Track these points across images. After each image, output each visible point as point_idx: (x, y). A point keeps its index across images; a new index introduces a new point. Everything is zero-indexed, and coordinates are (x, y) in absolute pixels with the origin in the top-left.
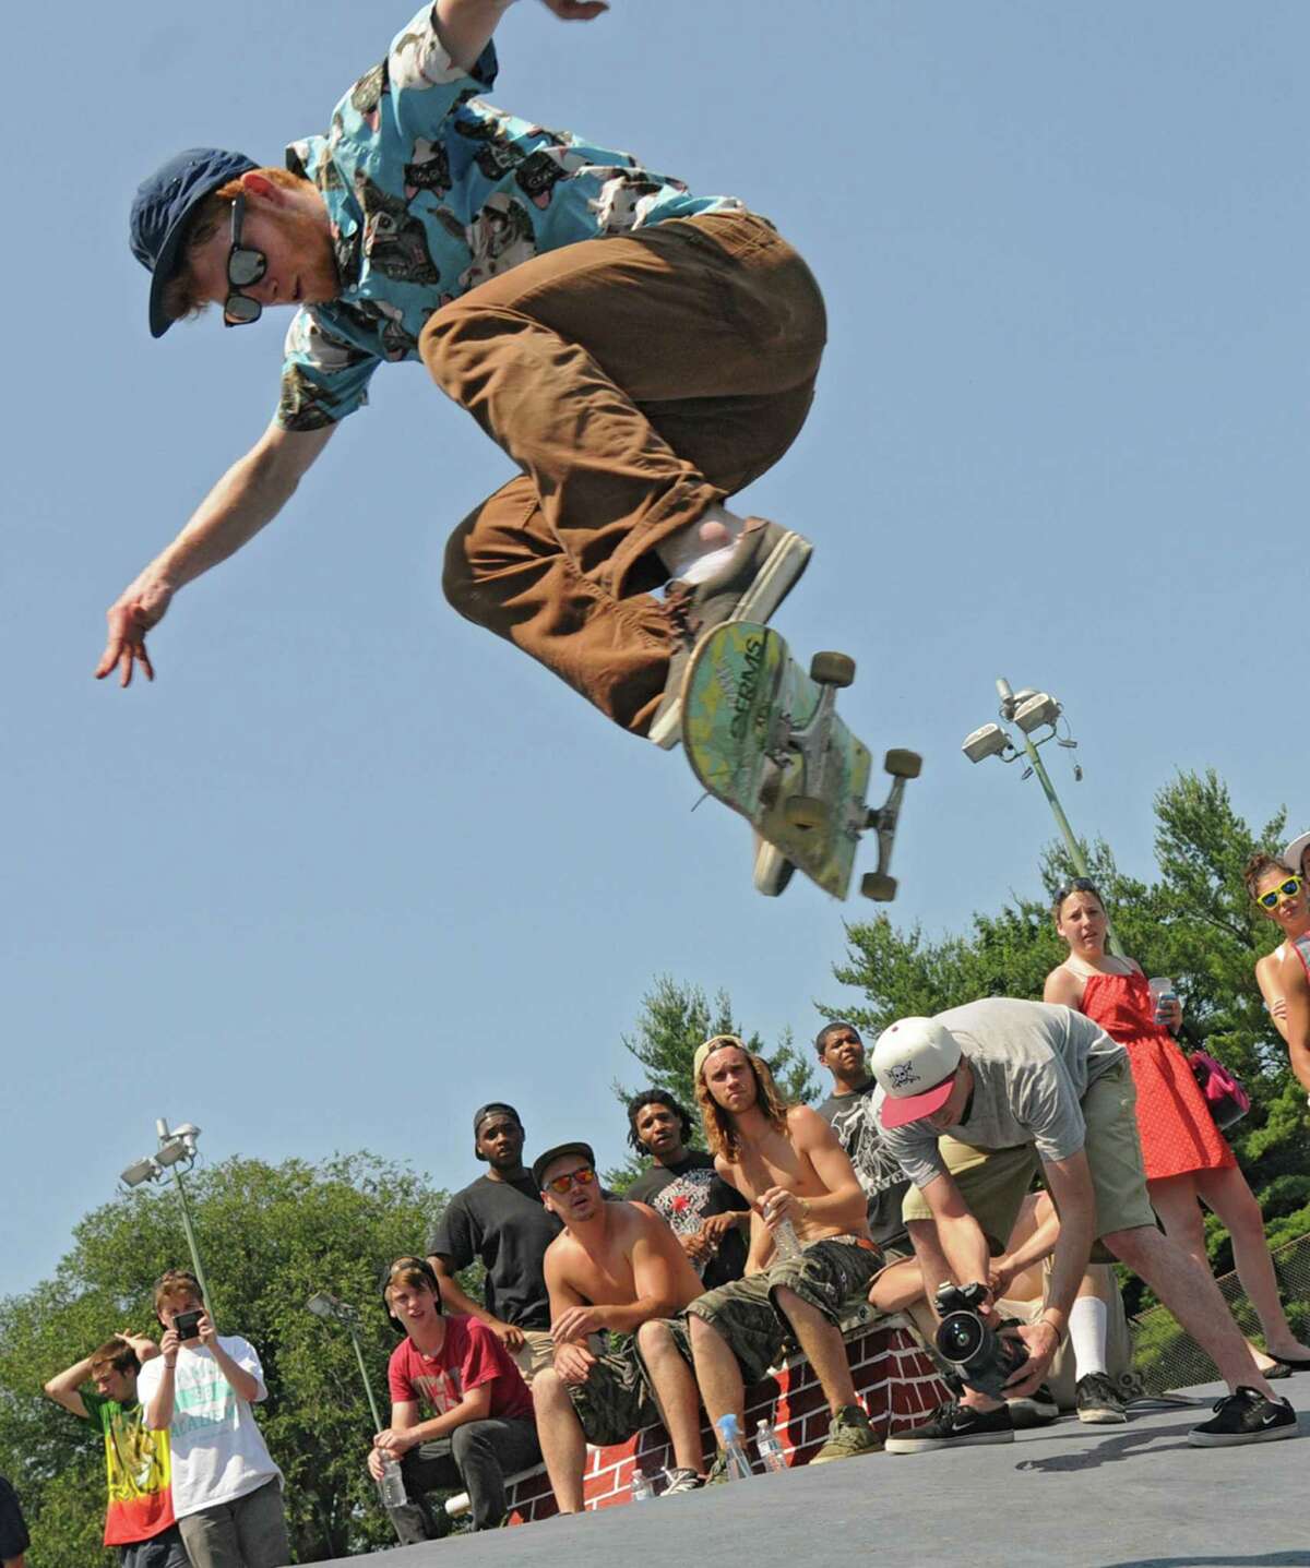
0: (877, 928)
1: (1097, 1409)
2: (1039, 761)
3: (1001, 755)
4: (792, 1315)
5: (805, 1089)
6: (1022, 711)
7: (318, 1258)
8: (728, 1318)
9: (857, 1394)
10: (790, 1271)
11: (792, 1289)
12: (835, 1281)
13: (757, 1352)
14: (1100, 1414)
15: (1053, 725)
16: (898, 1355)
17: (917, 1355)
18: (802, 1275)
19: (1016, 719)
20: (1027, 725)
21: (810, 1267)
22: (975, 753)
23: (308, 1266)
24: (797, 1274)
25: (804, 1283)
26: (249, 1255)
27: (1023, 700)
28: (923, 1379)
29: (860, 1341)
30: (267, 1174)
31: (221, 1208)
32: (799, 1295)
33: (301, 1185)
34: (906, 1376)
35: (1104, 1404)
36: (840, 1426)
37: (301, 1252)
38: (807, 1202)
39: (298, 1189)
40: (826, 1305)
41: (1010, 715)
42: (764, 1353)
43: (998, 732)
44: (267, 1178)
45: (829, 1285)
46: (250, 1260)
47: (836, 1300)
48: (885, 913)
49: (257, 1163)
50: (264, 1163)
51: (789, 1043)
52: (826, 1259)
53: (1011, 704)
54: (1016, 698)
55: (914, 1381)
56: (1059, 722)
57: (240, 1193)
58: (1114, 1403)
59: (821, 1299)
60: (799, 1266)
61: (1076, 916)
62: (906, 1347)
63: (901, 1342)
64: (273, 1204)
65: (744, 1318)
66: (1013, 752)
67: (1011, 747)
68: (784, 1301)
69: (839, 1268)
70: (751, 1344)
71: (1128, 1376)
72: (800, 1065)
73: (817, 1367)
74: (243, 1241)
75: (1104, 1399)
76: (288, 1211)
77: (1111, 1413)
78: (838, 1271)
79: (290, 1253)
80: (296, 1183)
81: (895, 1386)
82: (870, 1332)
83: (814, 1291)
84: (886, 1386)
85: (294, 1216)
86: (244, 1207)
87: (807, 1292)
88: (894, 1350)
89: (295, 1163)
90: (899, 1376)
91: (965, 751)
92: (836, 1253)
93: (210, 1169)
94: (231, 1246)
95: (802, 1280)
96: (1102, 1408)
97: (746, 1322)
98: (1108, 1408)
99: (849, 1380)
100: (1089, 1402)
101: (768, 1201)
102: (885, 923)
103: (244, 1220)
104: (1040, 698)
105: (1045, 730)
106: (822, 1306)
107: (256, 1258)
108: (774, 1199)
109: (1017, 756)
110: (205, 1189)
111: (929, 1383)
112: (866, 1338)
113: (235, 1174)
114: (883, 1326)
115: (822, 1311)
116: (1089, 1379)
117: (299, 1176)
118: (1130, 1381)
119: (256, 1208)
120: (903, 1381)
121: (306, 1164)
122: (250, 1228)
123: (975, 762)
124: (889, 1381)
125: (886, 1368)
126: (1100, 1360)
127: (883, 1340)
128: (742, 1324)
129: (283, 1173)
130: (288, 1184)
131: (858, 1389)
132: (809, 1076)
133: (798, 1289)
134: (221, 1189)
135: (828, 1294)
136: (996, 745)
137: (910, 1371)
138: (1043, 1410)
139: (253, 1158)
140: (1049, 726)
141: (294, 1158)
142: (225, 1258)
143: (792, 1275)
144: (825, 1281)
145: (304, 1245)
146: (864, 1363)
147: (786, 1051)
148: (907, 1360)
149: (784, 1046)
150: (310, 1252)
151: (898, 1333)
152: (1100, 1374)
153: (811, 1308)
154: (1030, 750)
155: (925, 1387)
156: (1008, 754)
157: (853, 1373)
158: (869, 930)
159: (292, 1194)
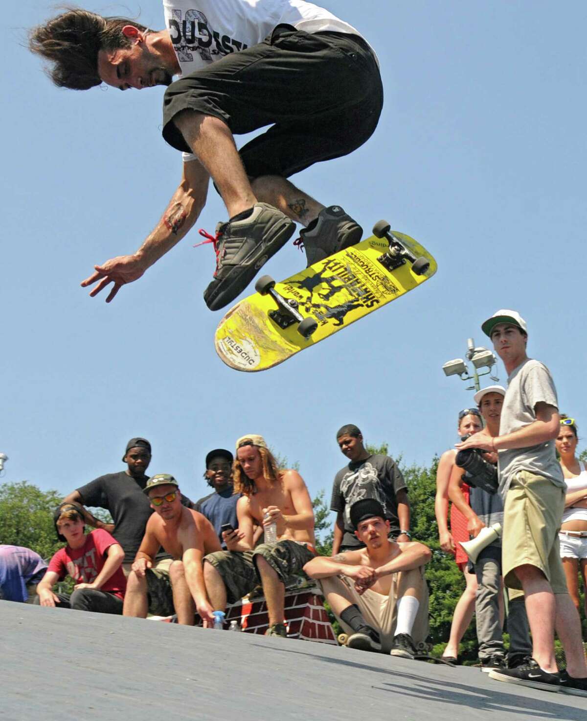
0: (381, 451)
1: (400, 649)
2: (478, 384)
3: (461, 376)
4: (262, 571)
5: (323, 522)
6: (477, 356)
7: (53, 544)
8: (226, 566)
9: (285, 621)
10: (266, 549)
11: (265, 558)
12: (289, 561)
13: (239, 587)
14: (401, 652)
15: (490, 368)
16: (312, 607)
17: (322, 610)
18: (273, 552)
19: (473, 359)
20: (478, 364)
21: (278, 550)
22: (449, 371)
23: (47, 546)
24: (270, 551)
25: (272, 557)
26: (18, 533)
27: (479, 352)
28: (322, 623)
29: (295, 596)
30: (38, 495)
31: (10, 506)
32: (269, 562)
33: (54, 505)
34: (313, 619)
35: (405, 649)
36: (272, 633)
37: (45, 538)
38: (288, 518)
39: (52, 506)
40: (281, 570)
41: (471, 357)
42: (242, 589)
43: (462, 364)
44: (38, 496)
45: (285, 561)
46: (17, 536)
47: (287, 570)
48: (387, 445)
49: (34, 488)
50: (38, 489)
51: (321, 497)
52: (287, 549)
53: (473, 352)
54: (475, 350)
55: (317, 622)
56: (493, 367)
57: (21, 501)
58: (410, 649)
59: (279, 567)
60: (272, 548)
61: (468, 426)
62: (317, 605)
63: (315, 601)
64: (38, 511)
65: (234, 568)
66: (467, 376)
67: (467, 373)
68: (260, 563)
69: (293, 555)
70: (236, 582)
71: (422, 644)
72: (324, 509)
73: (269, 605)
74: (17, 525)
75: (406, 647)
76: (44, 516)
77: (407, 654)
78: (292, 557)
79: (40, 537)
80: (52, 503)
81: (306, 622)
82: (301, 593)
83: (276, 562)
84: (301, 621)
85: (46, 519)
86: (22, 508)
87: (272, 561)
88: (310, 604)
89: (54, 492)
90: (309, 618)
91: (444, 369)
92: (293, 547)
93: (10, 484)
94: (10, 526)
95: (272, 555)
96: (404, 650)
97: (235, 570)
98: (406, 651)
99: (283, 613)
100: (397, 646)
101: (268, 512)
102: (386, 450)
103: (20, 514)
104: (487, 353)
105: (485, 369)
106: (278, 570)
107: (21, 535)
108: (272, 511)
109: (469, 378)
110: (4, 494)
111: (324, 626)
112: (299, 595)
113: (21, 490)
114: (308, 591)
115: (277, 572)
116: (401, 636)
117: (54, 499)
118: (422, 647)
119: (28, 510)
120: (311, 621)
121: (60, 494)
122: (22, 520)
123: (447, 375)
124: (303, 618)
125: (304, 612)
126: (409, 628)
127: (306, 598)
128: (232, 570)
129: (47, 496)
130: (47, 503)
131: (286, 619)
132: (326, 515)
133: (268, 559)
134: (13, 496)
135: (283, 565)
136: (460, 370)
137: (316, 617)
138: (373, 644)
139: (33, 484)
140: (488, 368)
141: (55, 490)
142: (5, 531)
143: (267, 551)
144: (284, 559)
145: (48, 535)
146: (294, 607)
147: (319, 500)
148: (316, 612)
149: (319, 498)
150: (50, 539)
151: (315, 597)
152: (407, 635)
153: (273, 570)
154: (476, 378)
155: (321, 627)
156: (464, 376)
157: (286, 611)
158: (377, 451)
159: (48, 508)
